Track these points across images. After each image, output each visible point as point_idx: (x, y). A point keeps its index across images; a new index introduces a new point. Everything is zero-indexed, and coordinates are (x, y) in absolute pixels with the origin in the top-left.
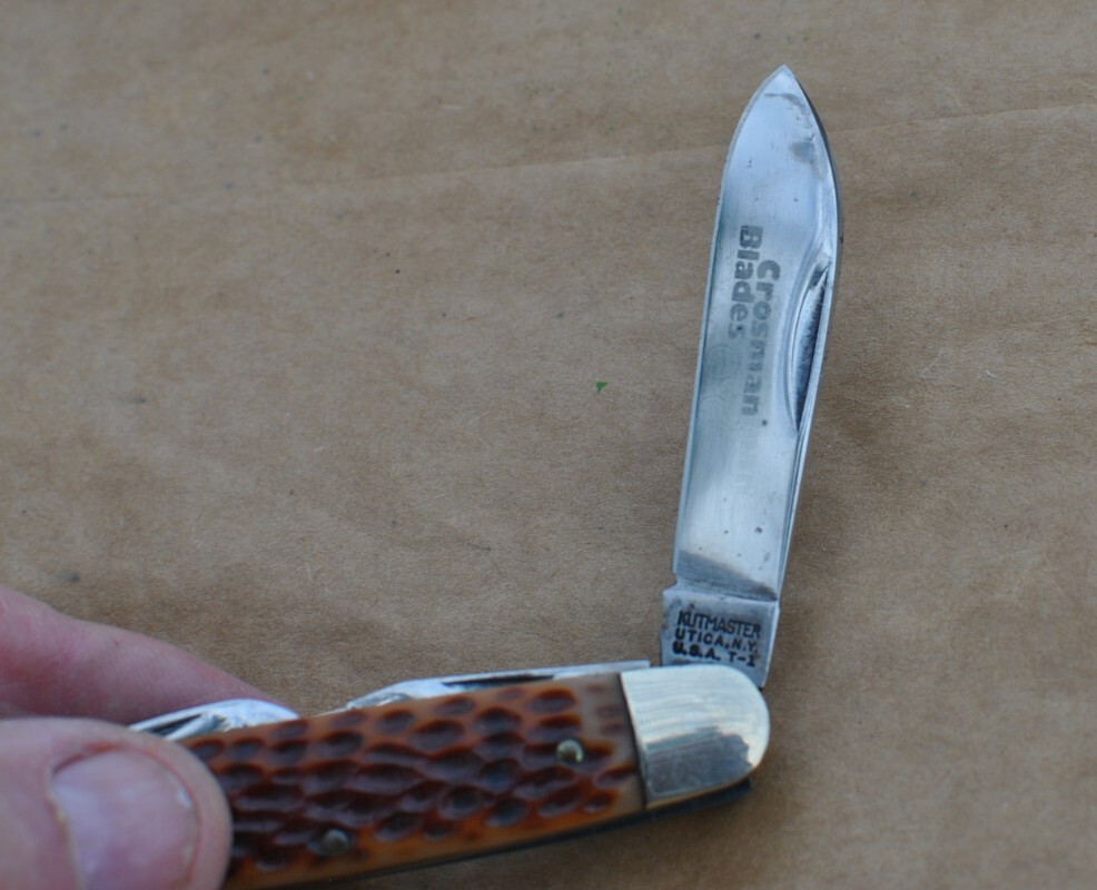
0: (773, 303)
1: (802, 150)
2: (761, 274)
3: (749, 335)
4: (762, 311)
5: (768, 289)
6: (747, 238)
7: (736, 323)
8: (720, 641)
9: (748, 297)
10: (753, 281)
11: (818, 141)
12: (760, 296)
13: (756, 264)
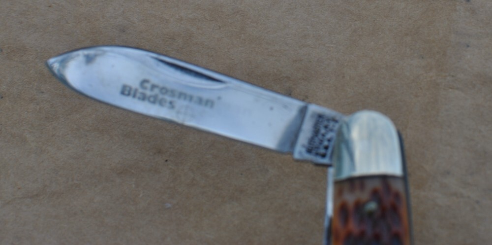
0: (161, 85)
1: (89, 60)
2: (145, 88)
3: (175, 99)
4: (164, 91)
5: (154, 87)
6: (126, 92)
7: (168, 105)
8: (323, 135)
9: (155, 97)
10: (148, 93)
11: (86, 52)
12: (156, 91)
13: (140, 90)
